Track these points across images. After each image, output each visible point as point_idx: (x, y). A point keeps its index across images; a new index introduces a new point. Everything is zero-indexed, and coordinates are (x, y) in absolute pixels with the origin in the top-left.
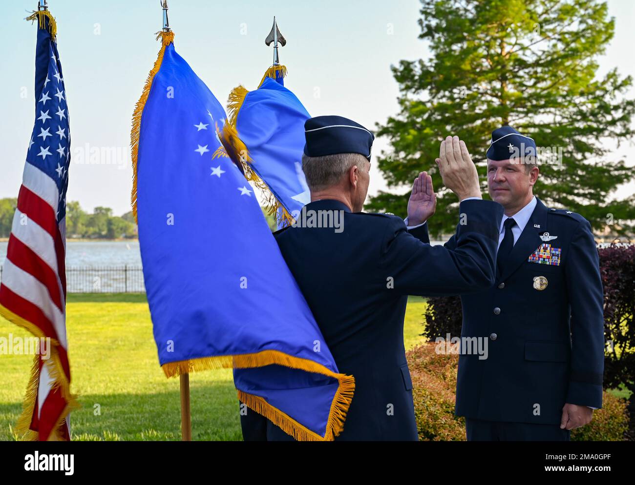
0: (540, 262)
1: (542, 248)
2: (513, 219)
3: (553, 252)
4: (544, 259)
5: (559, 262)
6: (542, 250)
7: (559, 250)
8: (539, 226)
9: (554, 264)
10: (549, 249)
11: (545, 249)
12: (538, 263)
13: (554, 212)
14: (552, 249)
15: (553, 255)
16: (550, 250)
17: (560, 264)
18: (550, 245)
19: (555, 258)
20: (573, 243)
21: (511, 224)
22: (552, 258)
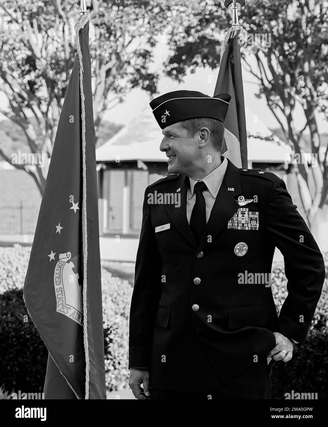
0: (239, 228)
1: (240, 212)
2: (203, 183)
3: (251, 216)
4: (243, 224)
5: (258, 226)
6: (240, 215)
7: (257, 213)
8: (233, 189)
9: (253, 229)
10: (246, 213)
11: (243, 213)
12: (237, 229)
13: (246, 173)
14: (250, 213)
15: (251, 219)
16: (248, 214)
17: (259, 228)
18: (248, 209)
19: (254, 223)
20: (270, 204)
21: (201, 187)
22: (251, 223)
